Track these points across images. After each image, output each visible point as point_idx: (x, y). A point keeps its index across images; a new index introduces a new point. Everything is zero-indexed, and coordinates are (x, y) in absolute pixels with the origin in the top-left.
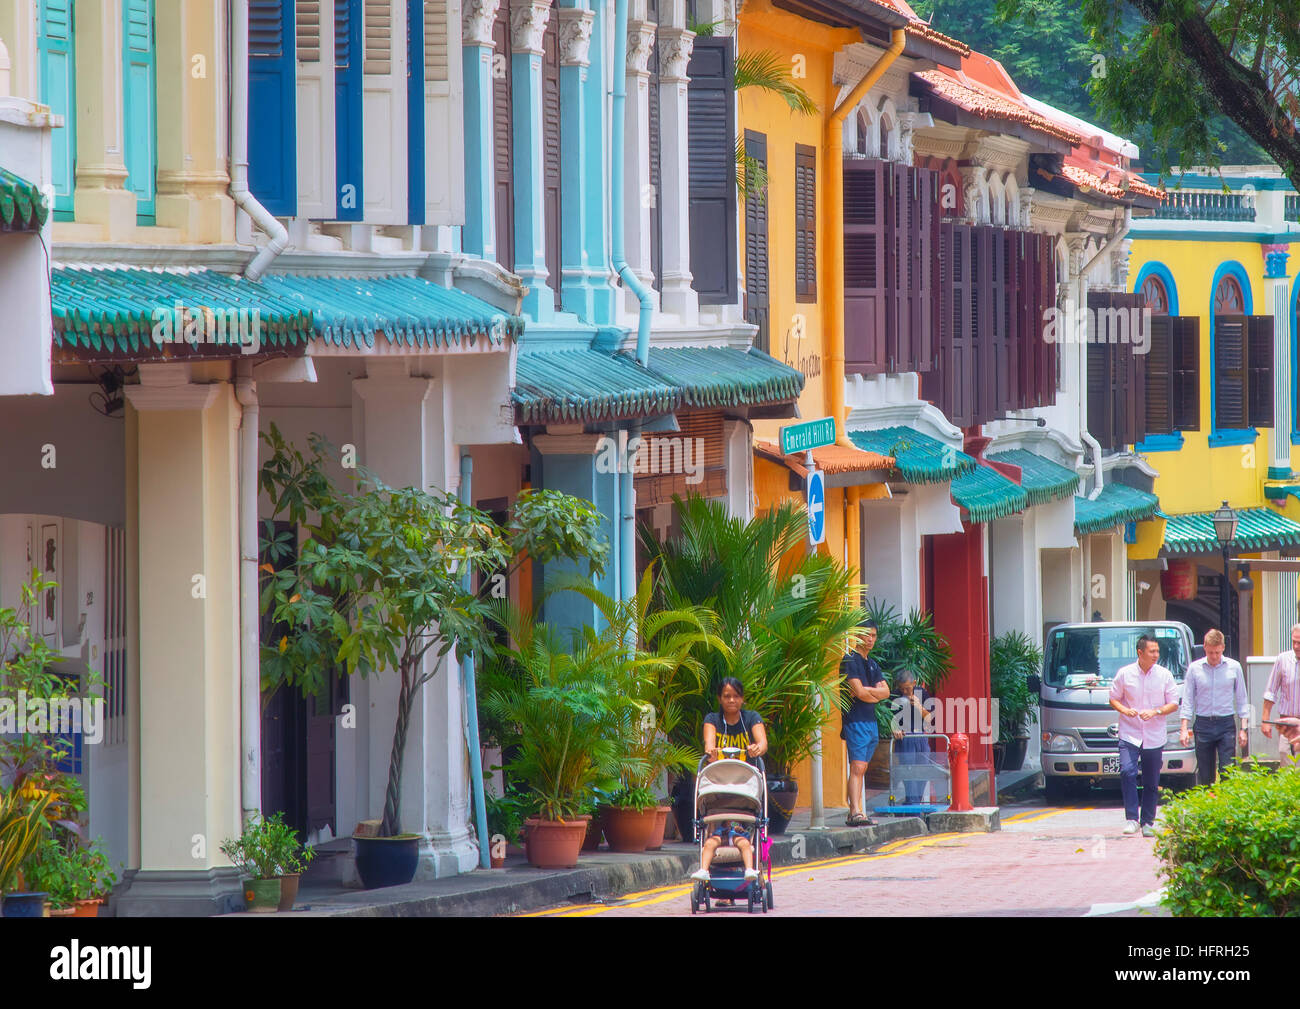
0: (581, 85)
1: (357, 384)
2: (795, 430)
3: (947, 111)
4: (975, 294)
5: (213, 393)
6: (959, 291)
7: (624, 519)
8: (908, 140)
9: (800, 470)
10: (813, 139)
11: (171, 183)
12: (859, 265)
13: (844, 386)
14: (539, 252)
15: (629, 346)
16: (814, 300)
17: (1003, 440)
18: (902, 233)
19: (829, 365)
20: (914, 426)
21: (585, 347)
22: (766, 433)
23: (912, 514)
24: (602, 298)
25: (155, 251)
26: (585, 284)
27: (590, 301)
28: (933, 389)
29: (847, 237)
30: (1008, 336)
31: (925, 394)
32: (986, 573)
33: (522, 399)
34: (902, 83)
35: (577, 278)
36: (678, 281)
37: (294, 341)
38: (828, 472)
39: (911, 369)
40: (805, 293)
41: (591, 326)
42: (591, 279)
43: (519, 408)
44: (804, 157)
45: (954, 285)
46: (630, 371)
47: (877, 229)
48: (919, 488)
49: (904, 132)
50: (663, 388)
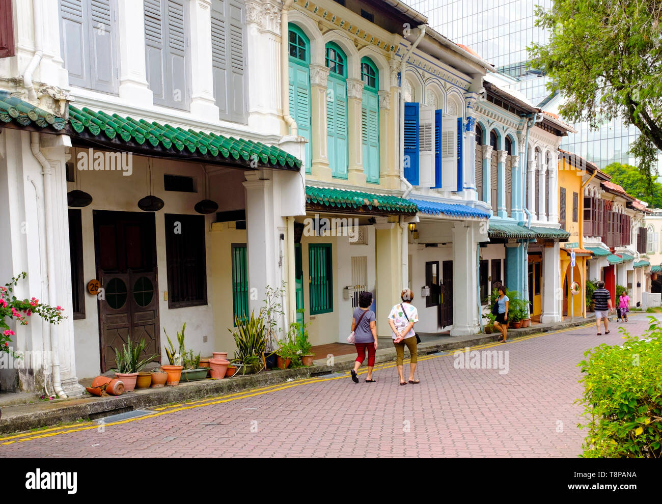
0: (516, 172)
1: (453, 229)
2: (568, 244)
3: (607, 190)
4: (613, 224)
5: (393, 225)
6: (609, 223)
7: (525, 260)
8: (600, 195)
9: (569, 252)
10: (578, 191)
11: (383, 175)
12: (587, 215)
13: (584, 239)
14: (504, 204)
15: (526, 225)
16: (577, 222)
17: (619, 251)
18: (597, 210)
19: (580, 234)
20: (600, 247)
21: (516, 225)
22: (562, 245)
23: (599, 263)
24: (520, 215)
25: (372, 189)
26: (516, 212)
27: (517, 215)
28: (604, 240)
29: (584, 211)
30: (620, 232)
31: (603, 241)
32: (615, 274)
33: (490, 232)
34: (599, 185)
35: (515, 211)
36: (542, 214)
37: (414, 211)
38: (576, 253)
39: (599, 236)
40: (575, 220)
41: (518, 220)
42: (518, 211)
43: (489, 233)
44: (575, 195)
45: (609, 222)
46: (526, 229)
47: (591, 209)
48: (600, 258)
49: (599, 193)
50: (532, 233)
